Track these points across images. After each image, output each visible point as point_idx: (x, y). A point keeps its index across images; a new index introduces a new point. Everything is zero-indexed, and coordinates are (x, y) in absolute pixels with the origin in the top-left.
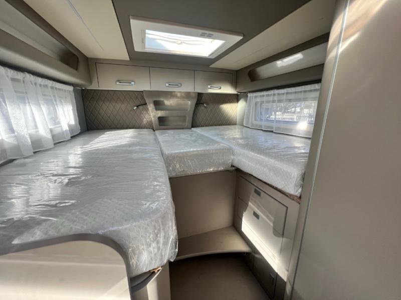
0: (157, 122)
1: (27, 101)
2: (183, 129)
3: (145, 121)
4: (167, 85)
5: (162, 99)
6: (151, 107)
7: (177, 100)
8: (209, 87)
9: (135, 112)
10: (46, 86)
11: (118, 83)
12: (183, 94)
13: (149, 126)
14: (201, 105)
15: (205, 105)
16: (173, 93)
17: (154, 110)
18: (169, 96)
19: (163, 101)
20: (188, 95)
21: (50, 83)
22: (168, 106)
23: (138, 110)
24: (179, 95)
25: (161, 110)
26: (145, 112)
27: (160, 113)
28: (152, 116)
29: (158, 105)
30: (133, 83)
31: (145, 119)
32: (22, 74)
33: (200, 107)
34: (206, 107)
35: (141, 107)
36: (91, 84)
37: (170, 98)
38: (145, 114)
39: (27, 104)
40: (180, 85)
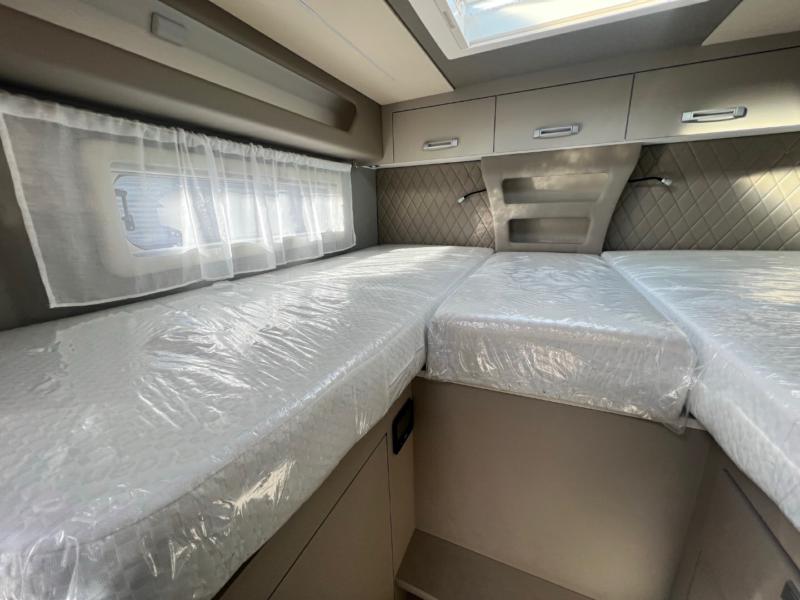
0: (505, 232)
1: (248, 190)
2: (574, 252)
3: (480, 229)
4: (537, 134)
5: (524, 175)
6: (495, 195)
7: (568, 171)
8: (688, 116)
9: (463, 210)
10: (290, 165)
11: (426, 148)
12: (587, 156)
13: (488, 241)
14: (650, 182)
15: (667, 182)
16: (558, 156)
17: (502, 202)
18: (544, 165)
19: (530, 179)
20: (604, 157)
21: (299, 159)
22: (542, 191)
23: (469, 203)
24: (574, 158)
25: (519, 201)
26: (483, 209)
27: (515, 211)
28: (494, 218)
29: (512, 189)
30: (455, 143)
31: (480, 226)
32: (244, 146)
33: (645, 189)
34: (668, 188)
35: (474, 198)
36: (382, 155)
37: (547, 170)
38: (483, 213)
39: (248, 196)
40: (575, 129)
